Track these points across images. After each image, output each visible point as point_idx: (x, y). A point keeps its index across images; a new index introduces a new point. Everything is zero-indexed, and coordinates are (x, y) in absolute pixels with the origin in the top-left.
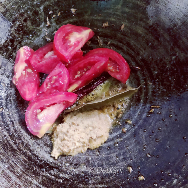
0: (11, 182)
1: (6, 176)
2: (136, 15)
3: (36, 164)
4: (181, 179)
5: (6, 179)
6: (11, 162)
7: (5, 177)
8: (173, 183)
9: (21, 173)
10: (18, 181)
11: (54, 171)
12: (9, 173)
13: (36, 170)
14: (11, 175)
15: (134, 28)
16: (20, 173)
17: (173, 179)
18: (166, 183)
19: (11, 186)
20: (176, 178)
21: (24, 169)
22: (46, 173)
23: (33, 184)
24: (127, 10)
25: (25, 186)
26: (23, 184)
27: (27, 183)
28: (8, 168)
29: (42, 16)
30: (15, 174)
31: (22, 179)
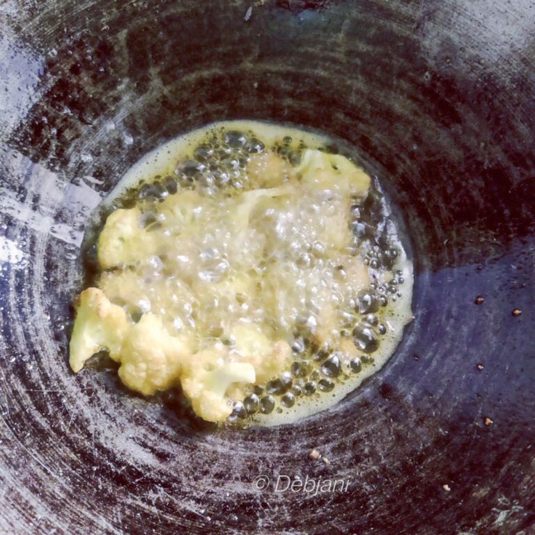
0: (33, 520)
1: (19, 504)
2: (386, 60)
3: (104, 471)
4: (517, 510)
5: (19, 511)
6: (32, 465)
7: (17, 506)
8: (496, 522)
9: (63, 496)
10: (53, 518)
11: (155, 491)
12: (29, 496)
13: (105, 490)
14: (34, 501)
15: (380, 96)
16: (59, 496)
17: (495, 512)
18: (477, 522)
19: (34, 531)
20: (505, 508)
21: (72, 486)
22: (134, 499)
23: (97, 528)
24: (362, 47)
25: (74, 532)
26: (69, 527)
27: (81, 525)
28: (25, 482)
29: (124, 59)
30: (47, 500)
31: (66, 513)
